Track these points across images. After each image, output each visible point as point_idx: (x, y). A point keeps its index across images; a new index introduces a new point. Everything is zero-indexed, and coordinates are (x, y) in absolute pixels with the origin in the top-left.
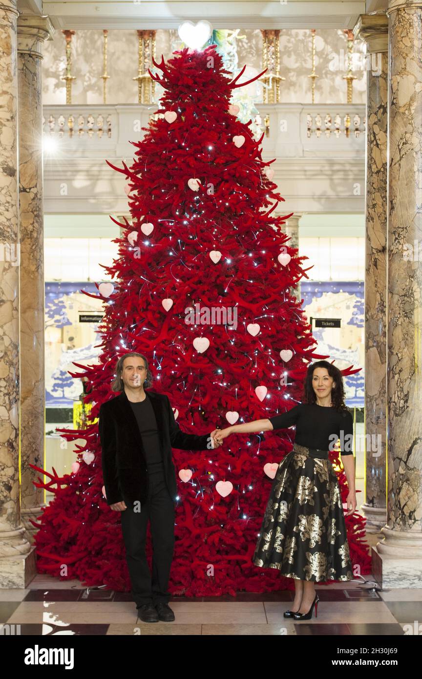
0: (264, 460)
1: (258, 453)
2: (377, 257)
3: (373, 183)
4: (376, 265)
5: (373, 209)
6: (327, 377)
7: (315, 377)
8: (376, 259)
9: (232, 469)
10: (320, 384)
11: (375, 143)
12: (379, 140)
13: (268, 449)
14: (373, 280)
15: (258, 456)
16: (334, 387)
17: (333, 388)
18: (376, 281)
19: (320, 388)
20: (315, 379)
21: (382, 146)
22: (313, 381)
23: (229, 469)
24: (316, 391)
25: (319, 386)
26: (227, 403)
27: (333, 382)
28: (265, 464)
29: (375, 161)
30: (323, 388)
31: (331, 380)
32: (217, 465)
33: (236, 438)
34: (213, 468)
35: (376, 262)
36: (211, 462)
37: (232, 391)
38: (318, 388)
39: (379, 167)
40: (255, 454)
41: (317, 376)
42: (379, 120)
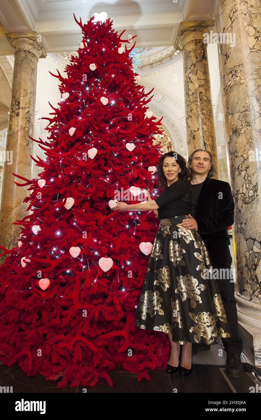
0: (139, 240)
1: (134, 234)
2: (194, 134)
3: (190, 100)
4: (194, 138)
5: (191, 112)
6: (175, 164)
7: (165, 164)
8: (194, 135)
9: (114, 247)
10: (170, 170)
11: (190, 81)
12: (193, 79)
13: (142, 231)
14: (193, 146)
15: (135, 236)
16: (180, 171)
17: (179, 173)
18: (195, 146)
19: (170, 173)
20: (165, 166)
21: (194, 82)
22: (164, 167)
23: (111, 246)
24: (166, 175)
25: (169, 171)
26: (110, 194)
27: (180, 167)
28: (140, 243)
29: (191, 90)
30: (172, 172)
31: (178, 166)
32: (100, 243)
33: (117, 221)
34: (97, 247)
35: (194, 137)
36: (95, 241)
37: (114, 186)
38: (168, 173)
39: (193, 92)
40: (133, 235)
41: (167, 164)
42: (192, 71)
